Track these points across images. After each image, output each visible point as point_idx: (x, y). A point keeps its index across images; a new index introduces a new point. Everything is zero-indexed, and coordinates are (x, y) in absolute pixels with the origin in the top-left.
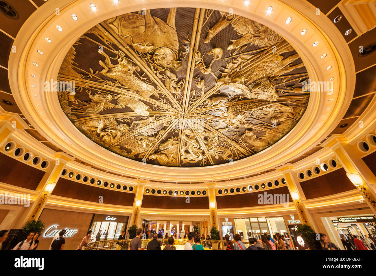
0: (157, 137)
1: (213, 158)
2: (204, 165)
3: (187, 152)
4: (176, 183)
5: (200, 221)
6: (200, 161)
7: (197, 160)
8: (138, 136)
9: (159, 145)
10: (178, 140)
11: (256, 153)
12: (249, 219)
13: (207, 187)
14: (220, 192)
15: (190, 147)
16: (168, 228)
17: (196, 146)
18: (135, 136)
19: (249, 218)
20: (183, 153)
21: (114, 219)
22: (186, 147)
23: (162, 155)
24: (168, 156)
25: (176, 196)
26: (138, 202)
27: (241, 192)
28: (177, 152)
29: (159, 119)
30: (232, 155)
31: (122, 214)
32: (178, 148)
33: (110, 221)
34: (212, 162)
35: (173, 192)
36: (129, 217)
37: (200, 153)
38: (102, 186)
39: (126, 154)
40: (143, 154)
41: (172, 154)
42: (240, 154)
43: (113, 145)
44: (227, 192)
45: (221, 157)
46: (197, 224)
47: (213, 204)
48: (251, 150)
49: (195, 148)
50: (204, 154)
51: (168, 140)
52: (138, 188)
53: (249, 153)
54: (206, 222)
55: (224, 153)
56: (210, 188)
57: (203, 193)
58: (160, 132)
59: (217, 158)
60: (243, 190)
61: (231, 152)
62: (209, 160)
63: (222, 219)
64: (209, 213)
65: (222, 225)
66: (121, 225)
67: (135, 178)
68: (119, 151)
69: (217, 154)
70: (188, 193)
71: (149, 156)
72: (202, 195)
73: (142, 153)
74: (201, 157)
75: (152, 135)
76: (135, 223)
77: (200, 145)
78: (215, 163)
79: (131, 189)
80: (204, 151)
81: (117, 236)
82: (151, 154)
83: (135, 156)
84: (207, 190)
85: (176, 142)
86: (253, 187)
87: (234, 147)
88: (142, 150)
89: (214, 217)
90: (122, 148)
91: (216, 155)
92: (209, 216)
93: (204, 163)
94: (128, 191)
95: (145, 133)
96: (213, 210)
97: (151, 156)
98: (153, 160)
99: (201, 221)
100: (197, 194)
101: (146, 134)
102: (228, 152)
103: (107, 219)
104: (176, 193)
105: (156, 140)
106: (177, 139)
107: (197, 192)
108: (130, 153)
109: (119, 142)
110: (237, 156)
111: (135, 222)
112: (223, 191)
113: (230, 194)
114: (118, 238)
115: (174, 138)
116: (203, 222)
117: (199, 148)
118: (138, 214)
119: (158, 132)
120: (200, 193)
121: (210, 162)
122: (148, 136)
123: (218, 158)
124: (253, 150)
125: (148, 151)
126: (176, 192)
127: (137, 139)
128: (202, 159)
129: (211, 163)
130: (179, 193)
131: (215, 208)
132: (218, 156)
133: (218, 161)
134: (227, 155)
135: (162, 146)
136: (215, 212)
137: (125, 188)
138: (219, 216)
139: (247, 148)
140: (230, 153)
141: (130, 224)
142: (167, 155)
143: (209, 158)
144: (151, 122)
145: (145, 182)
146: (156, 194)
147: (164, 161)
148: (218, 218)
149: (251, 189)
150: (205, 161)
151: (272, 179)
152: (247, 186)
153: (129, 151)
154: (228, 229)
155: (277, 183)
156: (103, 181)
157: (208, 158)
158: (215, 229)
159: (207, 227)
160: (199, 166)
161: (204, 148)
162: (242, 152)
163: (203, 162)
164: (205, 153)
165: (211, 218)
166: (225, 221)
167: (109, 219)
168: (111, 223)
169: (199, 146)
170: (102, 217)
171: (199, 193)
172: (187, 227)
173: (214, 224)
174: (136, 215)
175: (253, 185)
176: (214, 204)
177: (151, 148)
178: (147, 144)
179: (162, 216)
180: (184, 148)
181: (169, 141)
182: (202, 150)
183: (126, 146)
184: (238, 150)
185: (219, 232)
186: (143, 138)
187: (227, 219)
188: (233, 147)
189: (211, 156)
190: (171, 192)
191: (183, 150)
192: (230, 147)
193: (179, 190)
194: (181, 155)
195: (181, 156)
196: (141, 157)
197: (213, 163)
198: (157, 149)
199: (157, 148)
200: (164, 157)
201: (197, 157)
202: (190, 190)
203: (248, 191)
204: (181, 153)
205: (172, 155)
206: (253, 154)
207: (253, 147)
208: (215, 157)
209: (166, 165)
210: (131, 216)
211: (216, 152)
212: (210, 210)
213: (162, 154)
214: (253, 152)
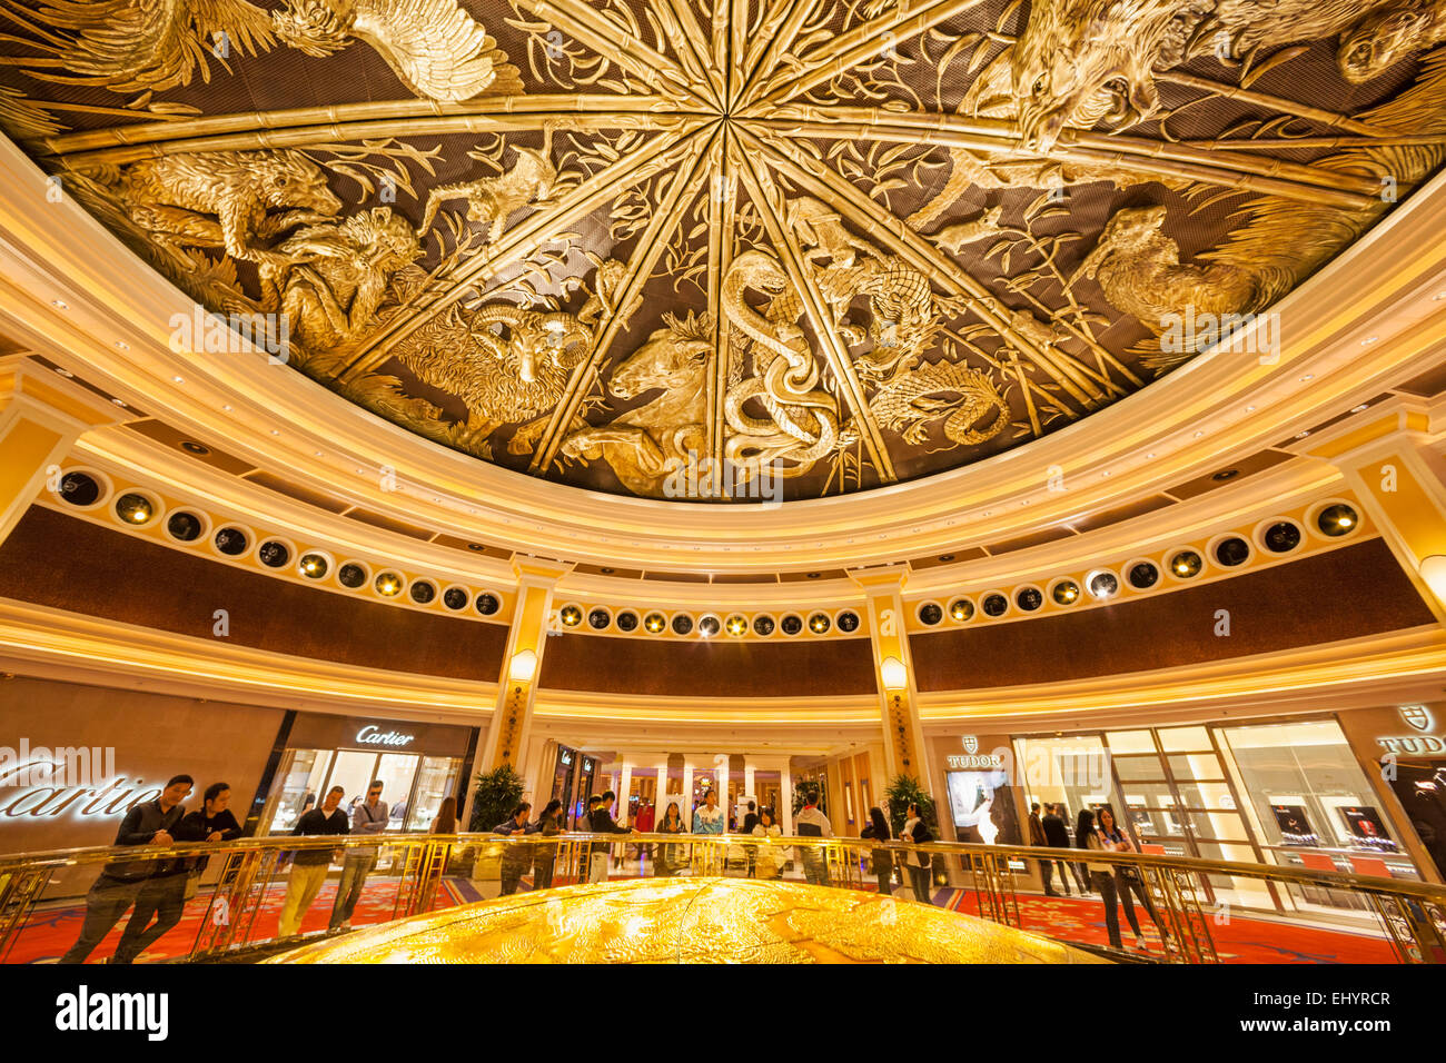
0: (588, 310)
1: (893, 441)
2: (842, 489)
3: (753, 411)
4: (703, 579)
5: (827, 753)
6: (822, 466)
7: (806, 462)
8: (485, 305)
9: (606, 377)
10: (701, 338)
11: (1149, 378)
12: (1098, 740)
13: (864, 597)
14: (930, 614)
15: (768, 380)
16: (675, 785)
17: (800, 373)
18: (469, 306)
19: (1102, 734)
20: (737, 423)
21: (404, 740)
22: (750, 381)
23: (629, 434)
24: (657, 444)
25: (708, 641)
26: (523, 665)
27: (1050, 608)
28: (704, 414)
29: (579, 168)
30: (1004, 411)
31: (440, 716)
32: (705, 394)
33: (381, 748)
34: (884, 464)
35: (696, 623)
36: (479, 729)
37: (821, 417)
38: (332, 583)
39: (442, 428)
40: (529, 433)
41: (681, 427)
42: (1048, 404)
43: (360, 367)
44: (970, 612)
45: (936, 434)
46: (812, 772)
47: (894, 672)
48: (1119, 366)
49: (797, 382)
50: (843, 419)
51: (654, 336)
52: (522, 598)
53: (1102, 388)
54: (863, 758)
55: (958, 406)
56: (876, 599)
57: (842, 624)
58: (598, 275)
59: (914, 438)
60: (1058, 598)
61: (1000, 394)
62: (870, 460)
63: (947, 740)
64: (878, 712)
65: (948, 771)
66: (441, 770)
67: (505, 554)
68: (399, 405)
69: (916, 414)
70: (767, 626)
71: (563, 440)
72: (836, 633)
73: (525, 424)
74: (828, 441)
75: (560, 300)
76: (510, 760)
77: (822, 362)
78: (904, 473)
79: (489, 604)
80: (844, 405)
81: (421, 821)
82: (570, 433)
83: (491, 438)
84: (864, 610)
85: (690, 345)
86: (1122, 579)
87: (1023, 358)
88: (519, 400)
89: (902, 729)
90: (412, 388)
91: (908, 424)
92: (877, 729)
93: (846, 473)
94: (470, 613)
95: (516, 283)
96: (897, 699)
97: (571, 442)
98: (585, 464)
99: (833, 759)
100: (812, 628)
101: (525, 298)
102: (981, 397)
103: (364, 737)
104: (710, 627)
105: (586, 335)
106: (700, 328)
107: (813, 621)
108: (461, 424)
109: (388, 345)
110: (1027, 420)
111: (506, 754)
112: (946, 612)
113: (982, 619)
114: (426, 826)
115: (681, 324)
116: (845, 762)
117: (818, 388)
118: (522, 717)
119: (589, 279)
120: (828, 624)
121: (875, 471)
122: (539, 308)
123: (920, 437)
124: (1134, 364)
125: (551, 411)
126: (706, 622)
127: (480, 330)
128: (835, 452)
129: (882, 476)
130: (723, 625)
131: (909, 688)
132: (919, 428)
133: (919, 459)
134: (974, 417)
135: (623, 375)
136: (907, 710)
137: (456, 598)
138: (927, 726)
139: (1099, 354)
140: (990, 398)
141: (486, 763)
142: (657, 437)
143: (869, 442)
144: (534, 201)
145: (556, 575)
146: (613, 631)
147: (643, 466)
148: (926, 738)
149: (1103, 593)
150: (852, 467)
151: (1249, 521)
152: (1081, 575)
153: (454, 412)
154: (980, 792)
155: (1278, 538)
156: (338, 557)
157: (864, 447)
158: (915, 787)
159: (865, 782)
160: (817, 495)
161: (846, 382)
162: (1066, 385)
163: (838, 468)
164: (850, 415)
165: (888, 736)
166: (964, 752)
167: (376, 739)
168: (387, 758)
169: (821, 369)
170: (335, 729)
171: (819, 626)
172: (768, 784)
173: (906, 763)
174: (513, 720)
175: (1118, 566)
176: (903, 670)
177: (567, 396)
178: (535, 356)
179: (645, 731)
180: (741, 392)
181: (654, 341)
182: (833, 395)
183: (430, 377)
184: (1040, 378)
185: (933, 802)
186: (513, 322)
187: (971, 743)
188: (1013, 355)
189: (881, 431)
190: (682, 624)
191: (731, 406)
192: (997, 364)
193: (723, 615)
194: (728, 433)
195: (725, 440)
196: (521, 446)
197: (891, 474)
198: (598, 400)
199: (595, 392)
200: (638, 446)
201: (808, 438)
202: (777, 614)
203: (1088, 599)
204: (725, 422)
205: (679, 436)
206: (1131, 389)
207: (1144, 343)
208: (904, 436)
209: (652, 491)
210: (488, 729)
211: (914, 406)
212: (884, 697)
213: (626, 427)
214: (1132, 377)
